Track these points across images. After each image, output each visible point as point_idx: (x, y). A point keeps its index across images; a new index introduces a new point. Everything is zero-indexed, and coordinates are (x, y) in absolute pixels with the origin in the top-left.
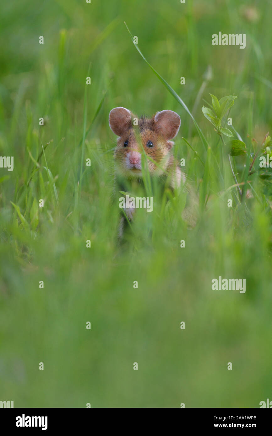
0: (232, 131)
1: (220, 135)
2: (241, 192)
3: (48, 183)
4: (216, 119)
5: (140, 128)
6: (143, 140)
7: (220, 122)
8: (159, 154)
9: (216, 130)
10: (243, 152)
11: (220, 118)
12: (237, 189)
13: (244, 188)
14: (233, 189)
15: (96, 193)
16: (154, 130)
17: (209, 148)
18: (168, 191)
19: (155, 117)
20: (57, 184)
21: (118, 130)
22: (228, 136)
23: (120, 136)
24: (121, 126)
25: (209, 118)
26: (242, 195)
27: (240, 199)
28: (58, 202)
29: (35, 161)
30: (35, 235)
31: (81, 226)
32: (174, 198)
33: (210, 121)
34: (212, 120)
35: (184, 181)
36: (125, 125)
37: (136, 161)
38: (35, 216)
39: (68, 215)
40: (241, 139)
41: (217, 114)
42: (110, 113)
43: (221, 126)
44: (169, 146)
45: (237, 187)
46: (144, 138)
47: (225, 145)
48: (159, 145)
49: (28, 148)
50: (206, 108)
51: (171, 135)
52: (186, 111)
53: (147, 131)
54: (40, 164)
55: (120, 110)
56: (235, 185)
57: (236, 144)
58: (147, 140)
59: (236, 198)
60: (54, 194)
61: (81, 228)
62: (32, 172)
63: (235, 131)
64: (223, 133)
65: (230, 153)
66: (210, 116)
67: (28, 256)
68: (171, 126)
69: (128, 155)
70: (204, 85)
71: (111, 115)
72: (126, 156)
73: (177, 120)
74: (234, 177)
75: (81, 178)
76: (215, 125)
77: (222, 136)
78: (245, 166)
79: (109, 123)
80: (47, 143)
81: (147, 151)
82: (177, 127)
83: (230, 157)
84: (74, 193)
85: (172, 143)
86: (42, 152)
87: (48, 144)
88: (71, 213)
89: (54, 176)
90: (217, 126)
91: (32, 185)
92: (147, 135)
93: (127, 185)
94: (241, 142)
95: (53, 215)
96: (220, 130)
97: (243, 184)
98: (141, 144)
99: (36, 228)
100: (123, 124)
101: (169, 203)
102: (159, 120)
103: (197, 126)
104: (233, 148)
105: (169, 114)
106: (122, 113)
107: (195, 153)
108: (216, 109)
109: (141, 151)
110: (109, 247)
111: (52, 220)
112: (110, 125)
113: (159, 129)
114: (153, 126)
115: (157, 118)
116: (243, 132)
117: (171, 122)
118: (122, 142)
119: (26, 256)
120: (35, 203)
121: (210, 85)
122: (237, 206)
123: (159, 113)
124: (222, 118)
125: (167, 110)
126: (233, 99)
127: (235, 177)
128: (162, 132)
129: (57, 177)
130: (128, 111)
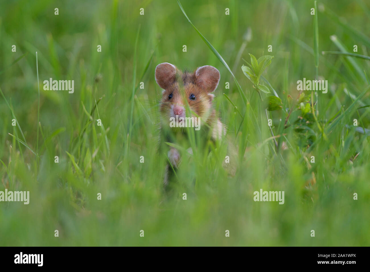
0: (269, 88)
1: (258, 91)
2: (277, 144)
3: (100, 134)
4: (254, 77)
5: (183, 82)
6: (186, 93)
7: (258, 80)
8: (201, 106)
9: (254, 87)
10: (279, 107)
11: (258, 75)
12: (273, 141)
13: (279, 141)
14: (270, 141)
15: (145, 144)
16: (195, 84)
17: (248, 103)
18: (210, 143)
19: (197, 71)
20: (108, 135)
21: (164, 84)
22: (265, 92)
23: (166, 89)
24: (166, 80)
25: (248, 76)
26: (278, 147)
27: (276, 151)
28: (109, 152)
29: (88, 114)
30: (88, 182)
31: (130, 175)
32: (216, 149)
33: (249, 78)
34: (250, 77)
35: (225, 133)
36: (170, 79)
37: (180, 112)
38: (89, 165)
39: (118, 165)
40: (277, 95)
41: (255, 72)
42: (156, 68)
43: (259, 83)
44: (210, 98)
45: (274, 139)
46: (187, 91)
47: (263, 100)
48: (201, 97)
49: (82, 103)
50: (245, 67)
51: (212, 89)
52: (227, 69)
53: (190, 85)
54: (93, 117)
55: (166, 65)
56: (272, 138)
57: (272, 100)
58: (190, 93)
59: (273, 149)
60: (106, 144)
61: (131, 176)
62: (86, 124)
63: (272, 89)
64: (261, 90)
65: (268, 108)
66: (249, 74)
67: (82, 201)
68: (211, 80)
69: (172, 107)
70: (244, 46)
71: (157, 70)
72: (170, 108)
73: (217, 75)
74: (270, 130)
75: (131, 130)
76: (253, 82)
77: (260, 92)
78: (281, 120)
79: (155, 77)
80: (100, 98)
81: (189, 103)
82: (217, 81)
83: (267, 112)
84: (124, 144)
85: (212, 95)
86: (96, 106)
87: (100, 100)
88: (121, 162)
89: (106, 129)
90: (255, 84)
91: (86, 136)
92: (190, 89)
93: (172, 137)
94: (277, 98)
95: (105, 164)
96: (258, 87)
97: (279, 136)
98: (185, 97)
99: (89, 176)
100: (167, 79)
101: (211, 154)
102: (200, 75)
103: (238, 84)
104: (270, 104)
105: (210, 70)
106: (167, 68)
107: (236, 108)
108: (254, 68)
109: (184, 103)
110: (156, 193)
111: (103, 168)
112: (156, 79)
113: (200, 82)
114: (194, 79)
115: (198, 73)
116: (279, 90)
117: (211, 77)
118: (167, 94)
119: (80, 201)
120: (88, 153)
121: (249, 46)
122: (273, 157)
123: (200, 68)
124: (260, 76)
125: (208, 66)
126: (270, 58)
127: (272, 130)
128: (203, 86)
129: (108, 129)
130: (173, 66)
